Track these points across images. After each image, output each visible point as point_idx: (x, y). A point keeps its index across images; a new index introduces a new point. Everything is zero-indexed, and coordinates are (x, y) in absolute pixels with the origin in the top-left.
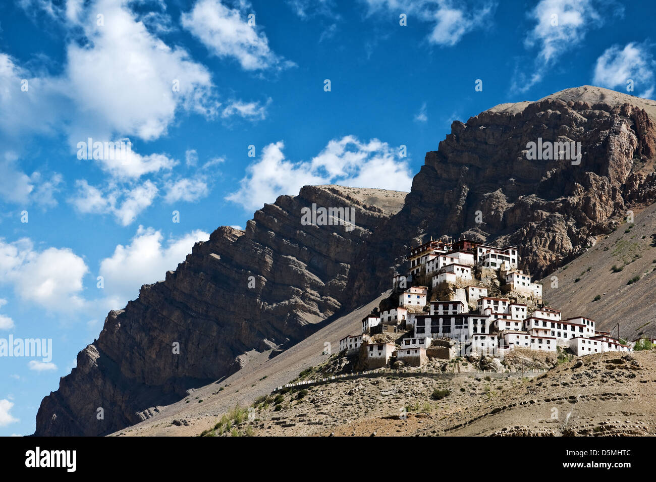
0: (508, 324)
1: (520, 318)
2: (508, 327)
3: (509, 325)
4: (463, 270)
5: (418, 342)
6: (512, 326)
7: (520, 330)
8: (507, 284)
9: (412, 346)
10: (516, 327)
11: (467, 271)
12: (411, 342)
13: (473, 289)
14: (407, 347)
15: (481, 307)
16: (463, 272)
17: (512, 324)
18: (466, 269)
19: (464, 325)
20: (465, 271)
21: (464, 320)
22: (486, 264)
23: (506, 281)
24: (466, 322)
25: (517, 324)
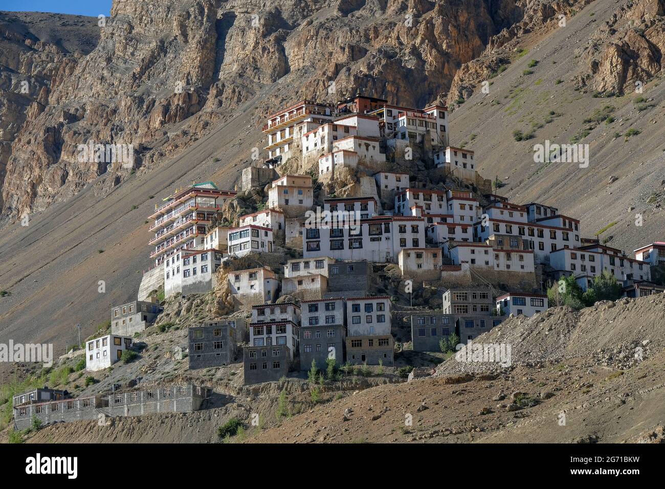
0: (452, 230)
1: (467, 221)
2: (451, 236)
3: (454, 233)
4: (367, 146)
5: (312, 264)
6: (459, 234)
7: (471, 239)
8: (439, 166)
9: (303, 272)
10: (465, 236)
11: (374, 147)
12: (302, 265)
13: (386, 177)
14: (296, 274)
15: (404, 205)
16: (367, 149)
17: (458, 229)
18: (372, 143)
19: (384, 235)
20: (370, 148)
21: (383, 226)
22: (400, 135)
23: (436, 162)
24: (387, 230)
25: (465, 231)
